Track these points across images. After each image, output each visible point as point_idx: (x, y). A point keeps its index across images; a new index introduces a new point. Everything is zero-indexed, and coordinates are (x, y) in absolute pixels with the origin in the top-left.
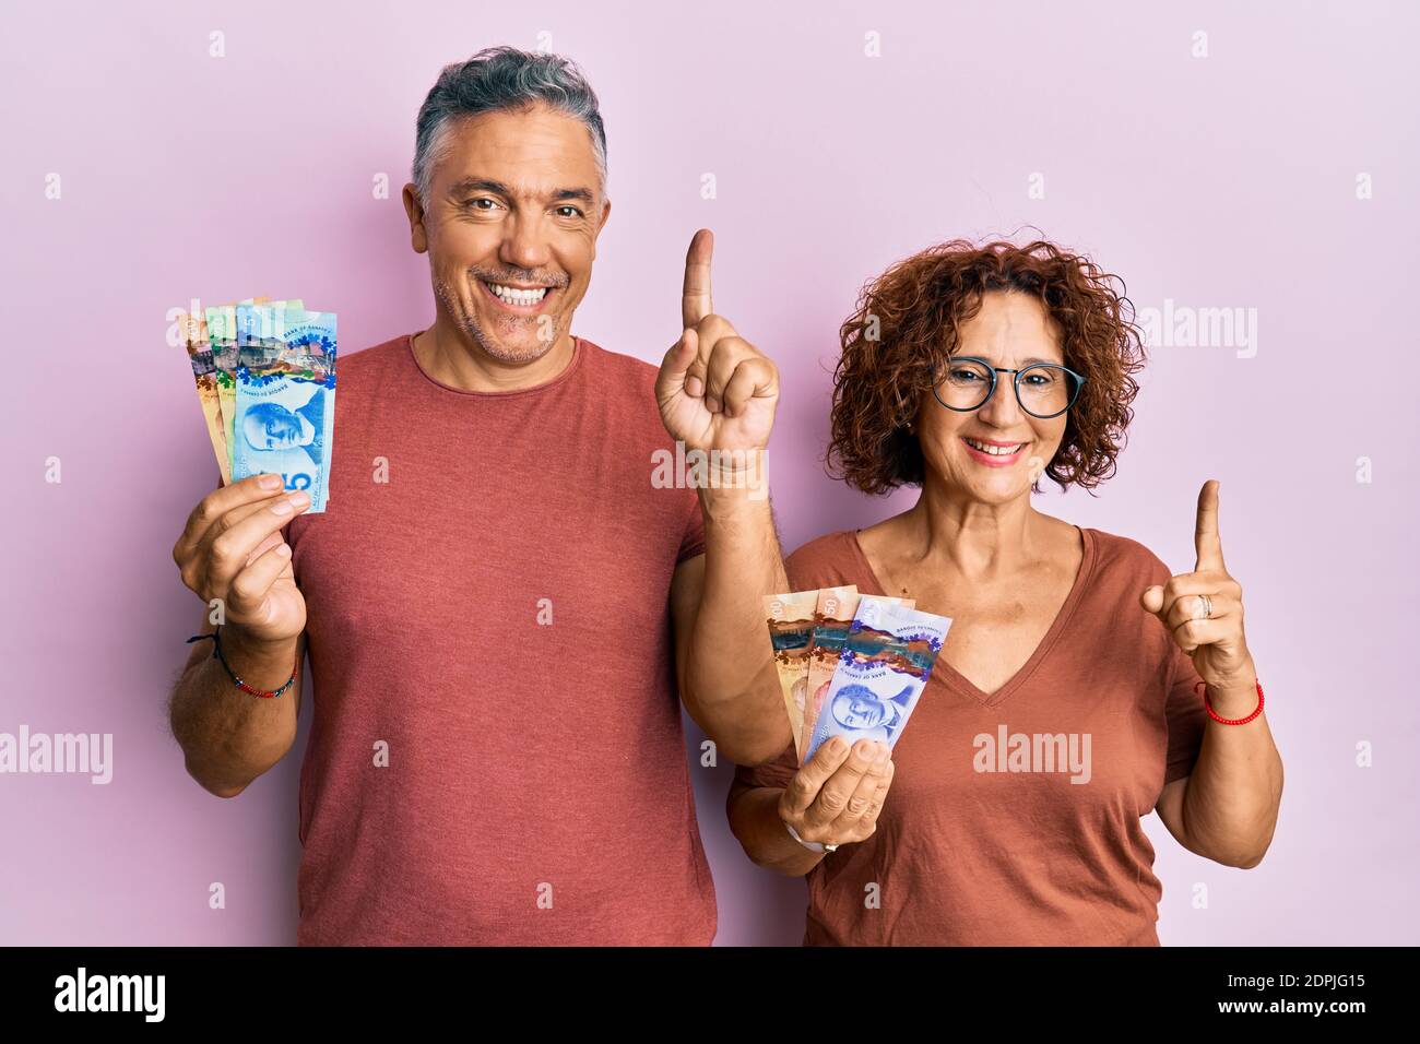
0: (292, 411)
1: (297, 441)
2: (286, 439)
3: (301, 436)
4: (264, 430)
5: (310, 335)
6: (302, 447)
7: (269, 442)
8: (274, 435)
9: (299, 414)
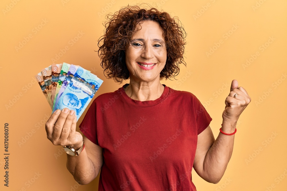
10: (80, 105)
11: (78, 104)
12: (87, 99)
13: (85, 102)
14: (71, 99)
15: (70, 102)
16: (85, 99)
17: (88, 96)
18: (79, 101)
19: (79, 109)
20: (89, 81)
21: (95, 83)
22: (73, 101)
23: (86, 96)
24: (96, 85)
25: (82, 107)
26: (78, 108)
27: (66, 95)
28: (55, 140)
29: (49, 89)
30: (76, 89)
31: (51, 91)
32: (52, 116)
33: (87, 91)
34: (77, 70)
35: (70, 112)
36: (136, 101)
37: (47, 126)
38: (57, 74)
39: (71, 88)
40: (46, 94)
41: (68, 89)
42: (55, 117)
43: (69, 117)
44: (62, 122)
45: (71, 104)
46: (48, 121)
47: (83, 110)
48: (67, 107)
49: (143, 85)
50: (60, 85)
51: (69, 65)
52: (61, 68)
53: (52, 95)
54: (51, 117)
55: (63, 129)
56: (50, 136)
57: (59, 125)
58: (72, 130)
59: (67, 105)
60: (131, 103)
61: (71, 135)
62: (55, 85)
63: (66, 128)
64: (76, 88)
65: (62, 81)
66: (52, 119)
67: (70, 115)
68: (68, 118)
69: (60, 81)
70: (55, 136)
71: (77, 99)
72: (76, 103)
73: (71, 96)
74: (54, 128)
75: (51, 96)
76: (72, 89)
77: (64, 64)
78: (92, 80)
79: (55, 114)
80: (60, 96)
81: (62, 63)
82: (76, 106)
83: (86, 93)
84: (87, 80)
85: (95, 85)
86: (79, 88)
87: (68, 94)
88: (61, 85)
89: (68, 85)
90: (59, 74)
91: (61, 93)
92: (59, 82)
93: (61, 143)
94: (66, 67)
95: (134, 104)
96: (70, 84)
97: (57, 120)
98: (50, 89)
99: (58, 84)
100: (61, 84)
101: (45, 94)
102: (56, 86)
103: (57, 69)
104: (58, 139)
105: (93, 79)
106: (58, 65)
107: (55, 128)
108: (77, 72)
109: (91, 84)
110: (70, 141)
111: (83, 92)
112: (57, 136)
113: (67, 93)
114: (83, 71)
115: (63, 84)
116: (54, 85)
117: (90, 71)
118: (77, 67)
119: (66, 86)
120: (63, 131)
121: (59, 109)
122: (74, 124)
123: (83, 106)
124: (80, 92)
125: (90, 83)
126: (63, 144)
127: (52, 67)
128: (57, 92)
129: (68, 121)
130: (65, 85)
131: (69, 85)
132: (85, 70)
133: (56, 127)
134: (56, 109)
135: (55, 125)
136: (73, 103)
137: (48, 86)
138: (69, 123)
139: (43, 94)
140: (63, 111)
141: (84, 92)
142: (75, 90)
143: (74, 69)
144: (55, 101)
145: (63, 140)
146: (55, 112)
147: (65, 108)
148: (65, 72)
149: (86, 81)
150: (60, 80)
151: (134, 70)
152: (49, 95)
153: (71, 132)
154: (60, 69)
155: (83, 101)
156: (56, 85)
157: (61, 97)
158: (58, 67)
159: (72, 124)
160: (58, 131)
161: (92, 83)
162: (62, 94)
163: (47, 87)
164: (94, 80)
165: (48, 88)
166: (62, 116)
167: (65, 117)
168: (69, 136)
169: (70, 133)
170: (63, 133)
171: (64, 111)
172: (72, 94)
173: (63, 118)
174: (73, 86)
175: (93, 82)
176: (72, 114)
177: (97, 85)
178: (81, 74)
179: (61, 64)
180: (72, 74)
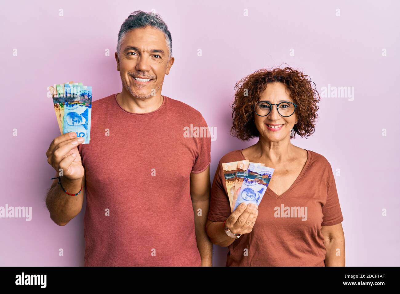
0: (79, 115)
1: (81, 123)
2: (78, 122)
3: (82, 122)
4: (72, 120)
5: (85, 93)
6: (82, 125)
7: (73, 123)
8: (74, 121)
9: (81, 115)
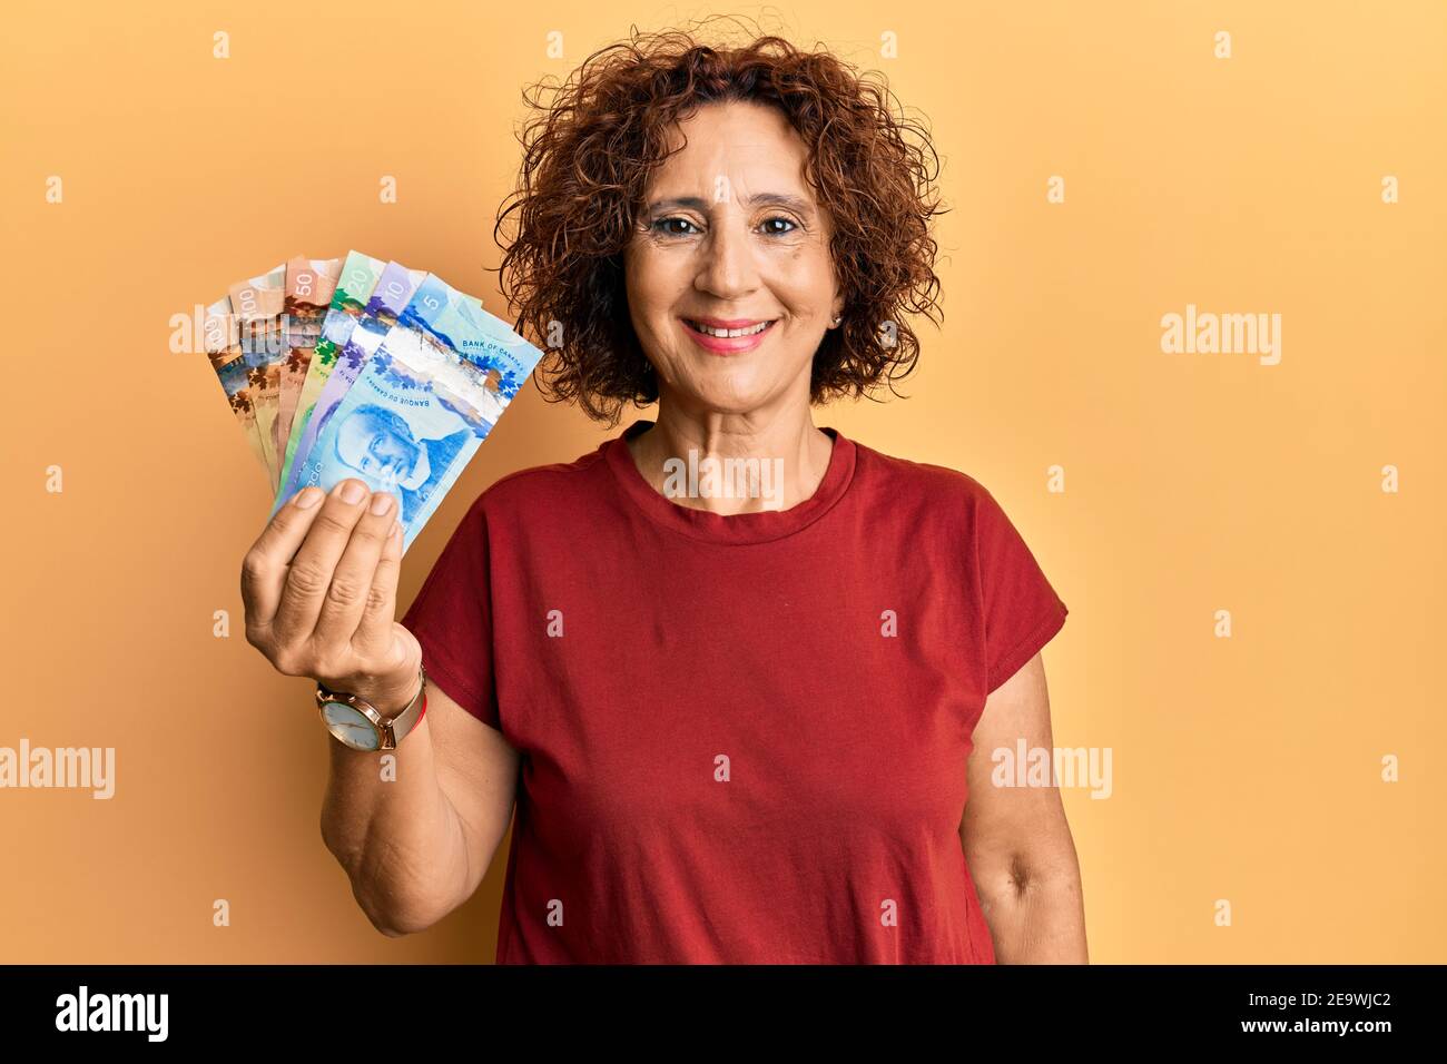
10: (423, 469)
11: (412, 465)
12: (456, 440)
13: (449, 458)
14: (380, 439)
15: (372, 449)
16: (447, 438)
17: (466, 426)
18: (417, 451)
19: (413, 493)
20: (473, 352)
21: (503, 359)
22: (389, 448)
23: (452, 425)
24: (507, 370)
25: (432, 481)
26: (411, 485)
27: (355, 416)
28: (287, 644)
29: (263, 387)
30: (405, 386)
31: (277, 397)
32: (282, 517)
33: (463, 402)
34: (413, 290)
35: (374, 499)
36: (693, 516)
37: (253, 568)
38: (313, 307)
39: (379, 379)
40: (247, 409)
41: (364, 389)
42: (298, 525)
43: (368, 523)
44: (331, 547)
45: (375, 463)
46: (258, 544)
47: (437, 497)
48: (357, 476)
49: (725, 430)
50: (325, 361)
51: (377, 266)
52: (337, 279)
53: (278, 415)
54: (275, 524)
55: (335, 586)
56: (264, 627)
57: (315, 562)
58: (376, 596)
59: (357, 463)
60: (669, 520)
61: (371, 621)
62: (301, 365)
63: (350, 582)
64: (408, 383)
65: (335, 347)
66: (281, 531)
67: (372, 515)
68: (359, 529)
69: (325, 344)
70: (289, 622)
71: (410, 436)
72: (403, 456)
73: (381, 421)
74: (287, 583)
75: (276, 422)
76: (387, 386)
77: (354, 257)
78: (486, 346)
79: (296, 508)
80: (323, 420)
81: (343, 254)
82: (404, 471)
83: (452, 408)
84: (465, 343)
85: (503, 374)
86: (420, 384)
87: (363, 412)
88: (330, 364)
89: (365, 363)
90: (325, 308)
91: (331, 403)
92: (322, 351)
93: (316, 660)
94: (363, 275)
95: (684, 528)
96: (378, 360)
97: (305, 538)
98: (272, 385)
99: (316, 359)
100: (333, 359)
101: (241, 411)
102: (305, 371)
103: (314, 286)
104: (301, 641)
105: (495, 343)
106: (321, 267)
107: (291, 578)
108: (413, 299)
109: (482, 364)
110: (365, 651)
111: (438, 403)
112: (299, 620)
113: (358, 405)
114: (443, 299)
115: (344, 361)
116: (297, 361)
117: (481, 302)
118: (416, 278)
119: (358, 369)
120: (334, 593)
121: (318, 483)
122: (388, 564)
123: (439, 477)
124: (427, 404)
125: (479, 358)
126: (327, 664)
127: (286, 273)
128: (306, 400)
129: (358, 542)
130: (352, 366)
131: (372, 367)
132: (454, 295)
133: (298, 573)
134: (298, 486)
135: (291, 564)
136: (389, 457)
137: (261, 369)
138: (366, 554)
139: (230, 409)
140: (337, 492)
141: (444, 402)
142: (399, 391)
143: (402, 285)
144: (292, 447)
145: (331, 643)
146: (295, 499)
147: (348, 480)
148: (353, 302)
149: (457, 351)
150: (326, 338)
151: (669, 358)
152: (264, 414)
153: (373, 607)
154: (329, 285)
155: (440, 451)
156: (307, 362)
157: (331, 423)
158: (321, 275)
159: (380, 561)
160: (306, 591)
161: (487, 359)
162: (332, 409)
163: (255, 372)
164: (500, 345)
165: (260, 380)
166: (335, 519)
167: (348, 520)
168: (360, 626)
169: (369, 609)
170: (333, 607)
171: (344, 490)
172: (385, 412)
173: (335, 525)
174: (393, 371)
175: (492, 354)
176: (380, 509)
177: (511, 374)
178: (436, 315)
179: (336, 260)
180: (387, 312)
